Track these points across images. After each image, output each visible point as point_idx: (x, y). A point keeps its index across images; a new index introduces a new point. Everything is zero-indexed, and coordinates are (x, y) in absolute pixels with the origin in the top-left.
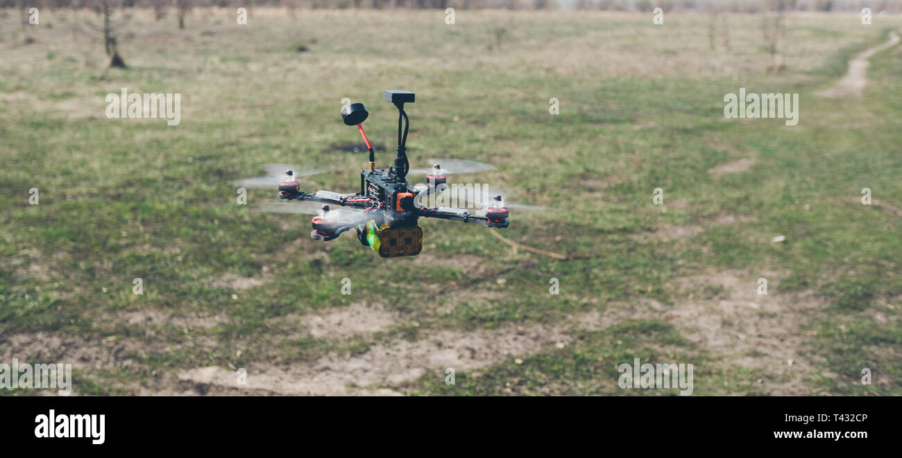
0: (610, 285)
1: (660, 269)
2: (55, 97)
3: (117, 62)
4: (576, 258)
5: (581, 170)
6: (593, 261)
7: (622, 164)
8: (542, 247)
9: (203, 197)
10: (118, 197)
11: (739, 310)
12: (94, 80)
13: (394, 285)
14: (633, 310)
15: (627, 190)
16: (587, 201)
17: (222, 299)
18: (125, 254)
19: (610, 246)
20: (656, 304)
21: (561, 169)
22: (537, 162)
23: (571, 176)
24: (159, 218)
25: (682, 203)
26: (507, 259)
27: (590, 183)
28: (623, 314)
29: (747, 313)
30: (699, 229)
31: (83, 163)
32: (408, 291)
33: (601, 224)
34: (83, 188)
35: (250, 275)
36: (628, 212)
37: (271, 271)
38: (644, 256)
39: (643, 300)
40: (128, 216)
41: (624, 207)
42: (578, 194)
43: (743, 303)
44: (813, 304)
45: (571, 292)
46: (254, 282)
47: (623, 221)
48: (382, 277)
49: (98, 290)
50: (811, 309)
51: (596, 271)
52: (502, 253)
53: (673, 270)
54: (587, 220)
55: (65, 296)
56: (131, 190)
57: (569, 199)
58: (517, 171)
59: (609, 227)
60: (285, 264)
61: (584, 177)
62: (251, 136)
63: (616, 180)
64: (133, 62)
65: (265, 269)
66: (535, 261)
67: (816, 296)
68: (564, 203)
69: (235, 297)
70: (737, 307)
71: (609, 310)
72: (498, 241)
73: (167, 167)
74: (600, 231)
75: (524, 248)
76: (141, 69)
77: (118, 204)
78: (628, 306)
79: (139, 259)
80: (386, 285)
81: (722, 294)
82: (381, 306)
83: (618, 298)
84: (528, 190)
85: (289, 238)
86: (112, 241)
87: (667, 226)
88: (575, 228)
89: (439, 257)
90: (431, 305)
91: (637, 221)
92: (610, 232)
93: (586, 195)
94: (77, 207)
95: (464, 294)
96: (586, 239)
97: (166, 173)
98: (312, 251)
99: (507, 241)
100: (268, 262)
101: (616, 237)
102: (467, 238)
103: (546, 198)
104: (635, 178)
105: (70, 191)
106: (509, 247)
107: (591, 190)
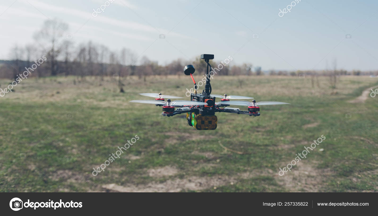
0: (256, 163)
1: (275, 158)
2: (101, 100)
3: (122, 91)
4: (247, 154)
5: (256, 125)
6: (252, 155)
7: (272, 123)
8: (237, 150)
9: (132, 131)
10: (106, 130)
11: (301, 175)
12: (114, 96)
13: (182, 160)
14: (262, 172)
15: (271, 132)
16: (256, 135)
17: (126, 162)
18: (101, 147)
19: (260, 151)
20: (271, 171)
21: (250, 125)
22: (243, 122)
23: (252, 127)
24: (116, 137)
25: (289, 137)
26: (222, 153)
27: (259, 129)
28: (258, 174)
29: (303, 175)
30: (293, 146)
31: (101, 120)
32: (186, 162)
33: (259, 142)
34: (98, 127)
35: (137, 155)
36: (269, 139)
37: (144, 154)
38: (271, 154)
39: (266, 169)
40: (107, 136)
41: (268, 137)
42: (253, 132)
43: (302, 172)
44: (329, 173)
45: (241, 165)
46: (138, 157)
47: (266, 142)
48: (179, 158)
49: (89, 158)
50: (328, 175)
51: (252, 158)
52: (222, 151)
53: (280, 159)
54: (254, 141)
55: (79, 159)
56: (111, 128)
57: (250, 134)
58: (234, 125)
59: (261, 144)
60: (148, 152)
61: (257, 127)
62: (154, 112)
63: (268, 129)
64: (127, 90)
65: (143, 153)
66: (232, 154)
67: (331, 171)
68: (248, 136)
69: (130, 162)
70: (300, 173)
71: (253, 172)
72: (221, 147)
73: (125, 121)
74: (258, 145)
75: (229, 150)
76: (128, 93)
77: (106, 132)
78: (260, 170)
79: (105, 149)
80: (179, 160)
81: (295, 168)
82: (175, 167)
83: (257, 168)
84: (237, 131)
85: (153, 144)
86: (99, 143)
87: (282, 144)
88: (249, 144)
89: (200, 152)
90: (192, 167)
91: (272, 142)
92: (261, 146)
93: (256, 133)
94: (93, 132)
95: (204, 164)
96: (252, 148)
97: (124, 123)
98: (159, 148)
99: (223, 147)
100: (144, 151)
101: (262, 147)
102: (211, 146)
103: (242, 134)
104: (275, 128)
105: (94, 128)
106: (224, 149)
107: (258, 132)
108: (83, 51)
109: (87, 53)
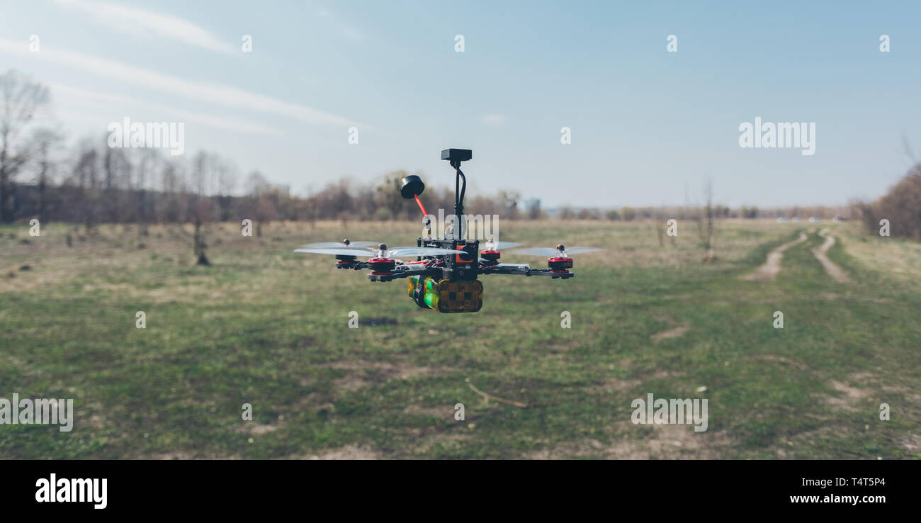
0: (561, 428)
1: (603, 414)
2: (149, 287)
3: (203, 261)
4: (535, 406)
5: (548, 337)
6: (549, 409)
7: (582, 332)
8: (511, 398)
9: (244, 361)
10: (176, 362)
11: (665, 448)
12: (182, 274)
13: (383, 430)
14: (577, 448)
15: (584, 352)
16: (550, 361)
17: (241, 442)
18: (170, 406)
19: (564, 397)
20: (597, 444)
21: (533, 336)
22: (515, 331)
23: (539, 342)
24: (205, 378)
25: (626, 362)
26: (479, 407)
27: (556, 347)
28: (568, 452)
29: (671, 450)
30: (638, 382)
31: (158, 336)
32: (394, 435)
33: (560, 378)
34: (152, 355)
35: (267, 423)
36: (583, 369)
37: (286, 419)
38: (591, 404)
39: (586, 440)
40: (180, 376)
41: (579, 365)
42: (544, 355)
43: (668, 442)
44: (727, 442)
45: (527, 435)
46: (270, 428)
47: (577, 376)
48: (375, 423)
49: (141, 436)
50: (724, 446)
51: (550, 417)
52: (476, 403)
53: (614, 415)
54: (549, 376)
55: (113, 440)
56: (189, 356)
57: (536, 359)
58: (498, 338)
59: (566, 381)
60: (296, 414)
61: (551, 342)
62: (294, 314)
63: (576, 345)
64: (217, 259)
65: (281, 417)
66: (502, 409)
67: (729, 435)
68: (532, 363)
69: (251, 440)
70: (662, 445)
71: (558, 448)
72: (474, 393)
73: (222, 338)
74: (559, 385)
75: (494, 398)
76: (220, 266)
77: (176, 368)
78: (573, 444)
79: (180, 410)
80: (377, 430)
81: (651, 435)
82: (369, 447)
83: (566, 439)
84: (505, 353)
85: (304, 393)
86: (163, 396)
87: (613, 380)
88: (538, 382)
89: (424, 407)
90: (411, 446)
91: (589, 376)
92: (566, 385)
93: (550, 356)
94: (141, 369)
95: (440, 437)
96: (546, 391)
97: (220, 343)
98: (322, 403)
99: (482, 394)
100: (284, 412)
101: (570, 389)
102: (450, 391)
103: (518, 359)
104: (591, 343)
105: (140, 357)
106: (482, 398)
107: (555, 352)
108: (88, 158)
109: (100, 164)
